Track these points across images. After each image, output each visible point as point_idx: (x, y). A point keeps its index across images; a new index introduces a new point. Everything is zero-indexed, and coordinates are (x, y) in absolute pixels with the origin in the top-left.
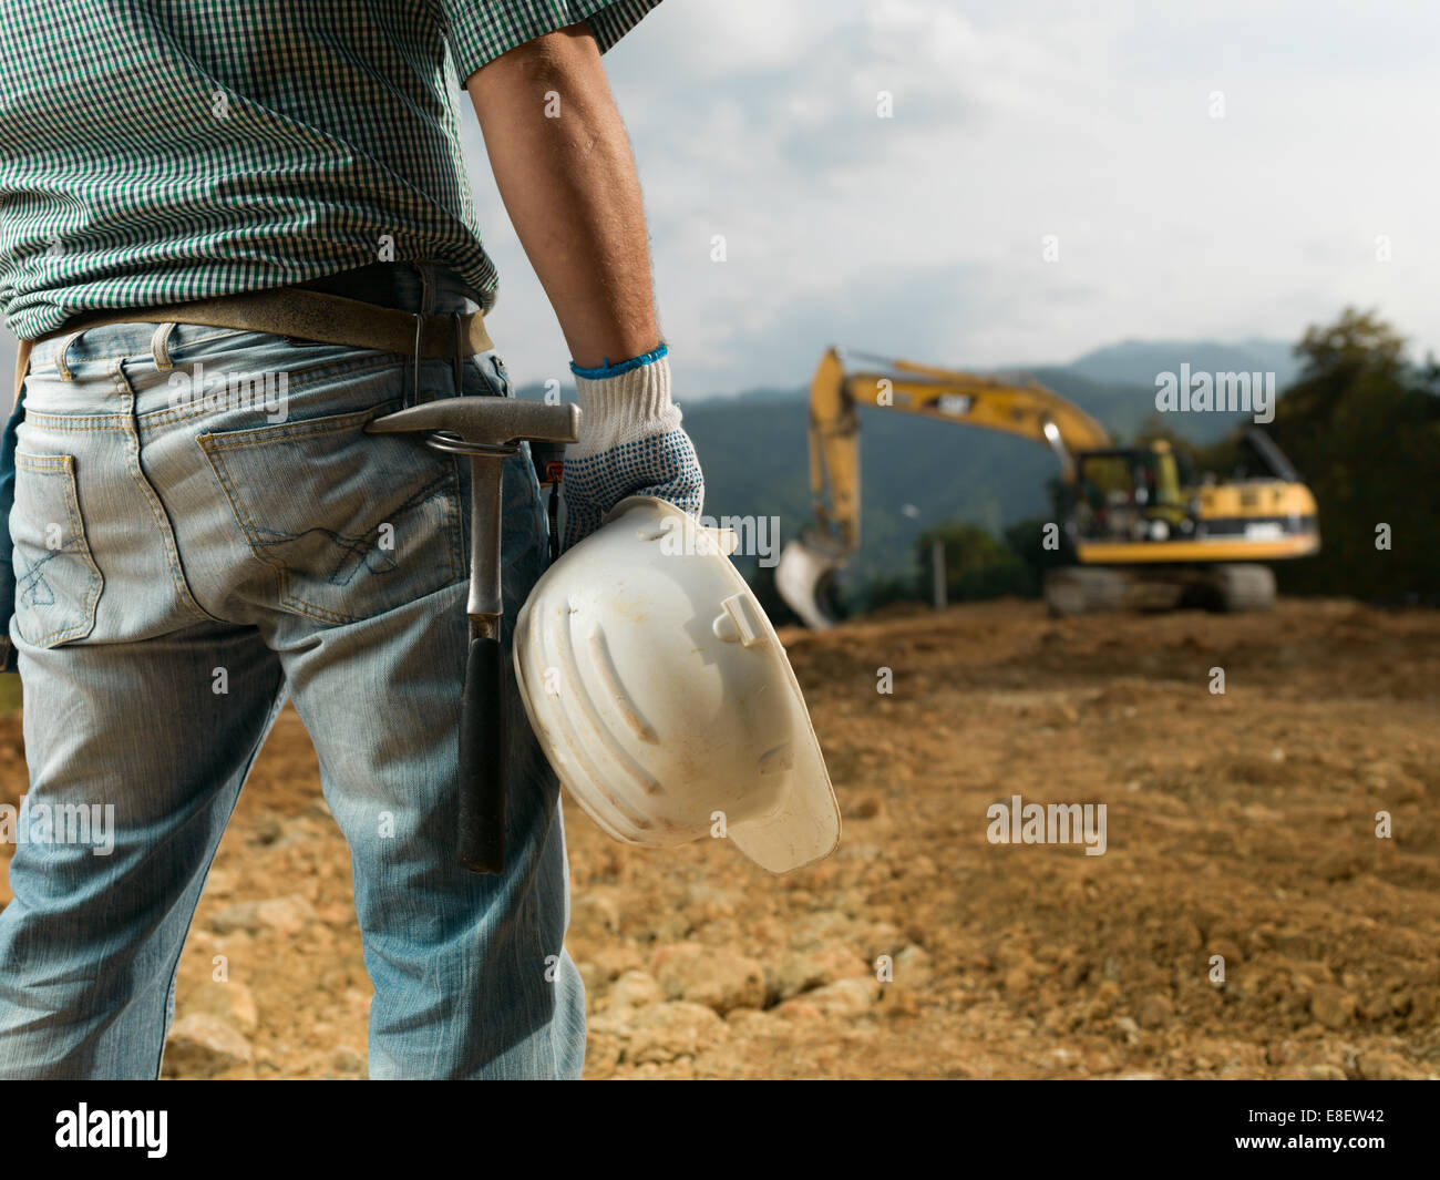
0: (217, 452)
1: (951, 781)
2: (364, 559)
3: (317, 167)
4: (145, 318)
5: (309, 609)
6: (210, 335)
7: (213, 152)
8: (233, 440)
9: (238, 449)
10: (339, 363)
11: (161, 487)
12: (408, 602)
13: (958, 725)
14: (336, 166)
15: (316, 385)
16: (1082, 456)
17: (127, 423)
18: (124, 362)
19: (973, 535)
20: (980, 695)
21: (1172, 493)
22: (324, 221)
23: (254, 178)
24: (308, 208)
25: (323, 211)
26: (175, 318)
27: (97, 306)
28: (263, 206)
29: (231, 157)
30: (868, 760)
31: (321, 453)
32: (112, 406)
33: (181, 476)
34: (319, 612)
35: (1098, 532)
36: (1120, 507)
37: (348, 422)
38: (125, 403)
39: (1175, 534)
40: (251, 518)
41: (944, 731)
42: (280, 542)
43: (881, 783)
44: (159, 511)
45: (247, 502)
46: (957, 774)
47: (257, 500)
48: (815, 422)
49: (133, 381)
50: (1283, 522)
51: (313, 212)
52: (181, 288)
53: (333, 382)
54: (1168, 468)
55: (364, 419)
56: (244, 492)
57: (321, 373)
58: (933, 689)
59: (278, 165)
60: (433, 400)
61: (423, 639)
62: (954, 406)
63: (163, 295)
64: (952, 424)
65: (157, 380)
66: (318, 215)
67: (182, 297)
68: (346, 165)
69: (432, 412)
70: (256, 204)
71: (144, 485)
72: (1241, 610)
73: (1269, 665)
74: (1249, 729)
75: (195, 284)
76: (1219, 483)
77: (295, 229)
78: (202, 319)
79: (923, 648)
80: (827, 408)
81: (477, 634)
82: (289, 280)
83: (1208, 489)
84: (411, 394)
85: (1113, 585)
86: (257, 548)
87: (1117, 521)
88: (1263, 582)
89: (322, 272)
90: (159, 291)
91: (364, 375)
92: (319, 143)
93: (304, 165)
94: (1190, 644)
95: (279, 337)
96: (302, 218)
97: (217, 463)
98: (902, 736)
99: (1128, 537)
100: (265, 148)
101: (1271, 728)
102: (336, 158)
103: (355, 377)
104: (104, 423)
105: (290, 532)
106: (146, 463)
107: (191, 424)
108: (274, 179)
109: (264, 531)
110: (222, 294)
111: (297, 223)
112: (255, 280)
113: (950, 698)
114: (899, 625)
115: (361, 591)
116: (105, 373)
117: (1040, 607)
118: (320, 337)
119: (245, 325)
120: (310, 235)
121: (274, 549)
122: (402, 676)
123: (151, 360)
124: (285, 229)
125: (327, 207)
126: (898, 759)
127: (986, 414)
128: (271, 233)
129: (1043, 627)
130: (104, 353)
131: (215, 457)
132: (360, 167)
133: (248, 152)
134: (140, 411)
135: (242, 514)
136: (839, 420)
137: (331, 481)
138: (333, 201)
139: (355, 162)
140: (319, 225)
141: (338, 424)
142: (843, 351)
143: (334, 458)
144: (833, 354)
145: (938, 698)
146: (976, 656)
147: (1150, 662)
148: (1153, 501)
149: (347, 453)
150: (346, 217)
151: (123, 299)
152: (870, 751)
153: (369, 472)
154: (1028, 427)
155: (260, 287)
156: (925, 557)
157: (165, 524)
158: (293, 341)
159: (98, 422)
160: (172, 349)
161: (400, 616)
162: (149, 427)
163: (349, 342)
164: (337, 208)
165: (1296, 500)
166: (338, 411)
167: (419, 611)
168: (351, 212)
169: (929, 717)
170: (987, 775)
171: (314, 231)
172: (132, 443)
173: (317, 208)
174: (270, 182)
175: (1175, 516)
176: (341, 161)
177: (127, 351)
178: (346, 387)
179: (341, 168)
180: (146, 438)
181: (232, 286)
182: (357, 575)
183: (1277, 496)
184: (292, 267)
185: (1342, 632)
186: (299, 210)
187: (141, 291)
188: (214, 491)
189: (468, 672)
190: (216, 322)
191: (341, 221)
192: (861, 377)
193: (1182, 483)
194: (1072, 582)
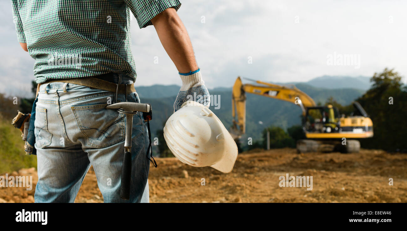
0: (75, 110)
1: (260, 194)
2: (104, 135)
3: (98, 51)
4: (62, 81)
5: (93, 145)
6: (75, 86)
7: (78, 49)
8: (78, 108)
9: (79, 110)
10: (100, 93)
11: (63, 116)
12: (114, 145)
13: (264, 180)
14: (102, 51)
15: (95, 98)
16: (308, 109)
17: (57, 103)
18: (57, 90)
19: (279, 130)
20: (272, 173)
21: (333, 119)
22: (99, 63)
23: (85, 54)
24: (96, 60)
25: (99, 61)
26: (68, 82)
27: (53, 78)
28: (87, 60)
29: (81, 50)
30: (238, 188)
31: (95, 111)
32: (54, 99)
33: (67, 115)
34: (95, 146)
35: (312, 130)
36: (318, 123)
37: (102, 106)
38: (57, 99)
39: (333, 131)
40: (81, 124)
41: (260, 181)
42: (86, 129)
43: (241, 194)
44: (62, 122)
45: (80, 121)
46: (261, 192)
47: (82, 121)
48: (234, 98)
49: (59, 94)
50: (364, 128)
51: (97, 61)
52: (70, 76)
53: (99, 97)
54: (332, 112)
55: (105, 105)
56: (80, 119)
57: (96, 95)
58: (259, 171)
59: (90, 51)
60: (120, 102)
61: (117, 153)
62: (273, 94)
63: (66, 77)
64: (272, 98)
65: (63, 94)
66: (98, 62)
67: (70, 78)
68: (104, 51)
69: (119, 105)
70: (85, 59)
71: (60, 116)
72: (350, 152)
73: (351, 167)
74: (338, 182)
75: (73, 75)
76: (346, 117)
77: (93, 65)
78: (73, 82)
79: (260, 161)
80: (237, 94)
81: (126, 151)
82: (91, 75)
83: (343, 119)
84: (115, 101)
85: (316, 145)
86: (82, 130)
87: (317, 127)
88: (357, 144)
89: (98, 74)
90: (65, 76)
91: (105, 96)
92: (100, 46)
93: (95, 51)
94: (332, 161)
95: (88, 87)
96: (95, 62)
97: (75, 113)
98: (248, 182)
99: (320, 131)
100: (88, 48)
101: (344, 182)
102: (102, 49)
103: (103, 96)
104: (53, 103)
105: (88, 127)
106: (61, 112)
107: (70, 104)
108: (89, 54)
109: (83, 127)
110: (78, 77)
111: (94, 63)
112: (84, 75)
113: (263, 174)
114: (256, 154)
115: (104, 141)
116: (53, 92)
117: (295, 150)
118: (97, 88)
119: (82, 84)
120: (96, 66)
121: (85, 131)
122: (113, 160)
123: (62, 90)
124: (91, 64)
125: (100, 60)
126: (246, 188)
127: (281, 96)
128: (89, 65)
129: (295, 156)
130: (53, 88)
131: (74, 111)
132: (107, 51)
133: (85, 49)
134: (60, 101)
135: (79, 123)
136: (240, 97)
137: (97, 117)
138: (101, 59)
139: (106, 51)
140: (98, 64)
141: (99, 106)
142: (242, 78)
143: (98, 113)
144: (239, 78)
145: (260, 173)
146: (274, 163)
147: (320, 165)
148: (327, 122)
149: (101, 112)
150: (104, 62)
151: (58, 77)
152: (239, 186)
153: (105, 116)
155: (85, 77)
156: (265, 136)
157: (63, 124)
158: (91, 88)
159: (52, 102)
160: (67, 88)
161: (112, 147)
162: (61, 104)
163: (103, 89)
164: (102, 61)
165: (367, 122)
166: (99, 104)
167: (116, 147)
168: (105, 61)
169: (256, 178)
170: (269, 192)
171: (97, 65)
172: (58, 107)
173: (98, 60)
174: (88, 55)
175: (333, 126)
176: (103, 50)
177: (58, 88)
178: (101, 99)
179: (103, 52)
180: (61, 106)
181: (80, 76)
182: (103, 138)
183: (362, 121)
184: (92, 73)
185: (376, 159)
186: (94, 61)
187: (62, 76)
188: (74, 118)
189: (124, 159)
190: (76, 83)
191: (103, 63)
192: (247, 85)
193: (336, 116)
194: (304, 143)
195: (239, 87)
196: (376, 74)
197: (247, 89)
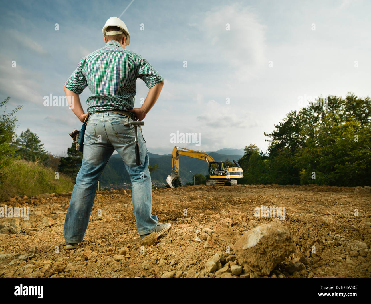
0: (113, 125)
9: (115, 124)
16: (211, 163)
17: (103, 121)
21: (223, 169)
32: (101, 119)
38: (103, 119)
39: (224, 175)
40: (115, 131)
48: (173, 157)
50: (239, 173)
54: (223, 165)
56: (115, 128)
71: (104, 127)
72: (233, 186)
76: (230, 167)
80: (175, 155)
83: (228, 168)
85: (215, 182)
87: (216, 173)
88: (235, 182)
99: (217, 175)
104: (100, 121)
107: (110, 122)
109: (117, 132)
117: (205, 185)
134: (105, 120)
136: (176, 157)
142: (177, 147)
148: (220, 170)
154: (203, 159)
162: (105, 122)
165: (240, 170)
172: (103, 123)
175: (224, 172)
183: (238, 169)
192: (180, 151)
193: (225, 167)
194: (209, 181)
195: (176, 151)
196: (246, 147)
197: (180, 153)
